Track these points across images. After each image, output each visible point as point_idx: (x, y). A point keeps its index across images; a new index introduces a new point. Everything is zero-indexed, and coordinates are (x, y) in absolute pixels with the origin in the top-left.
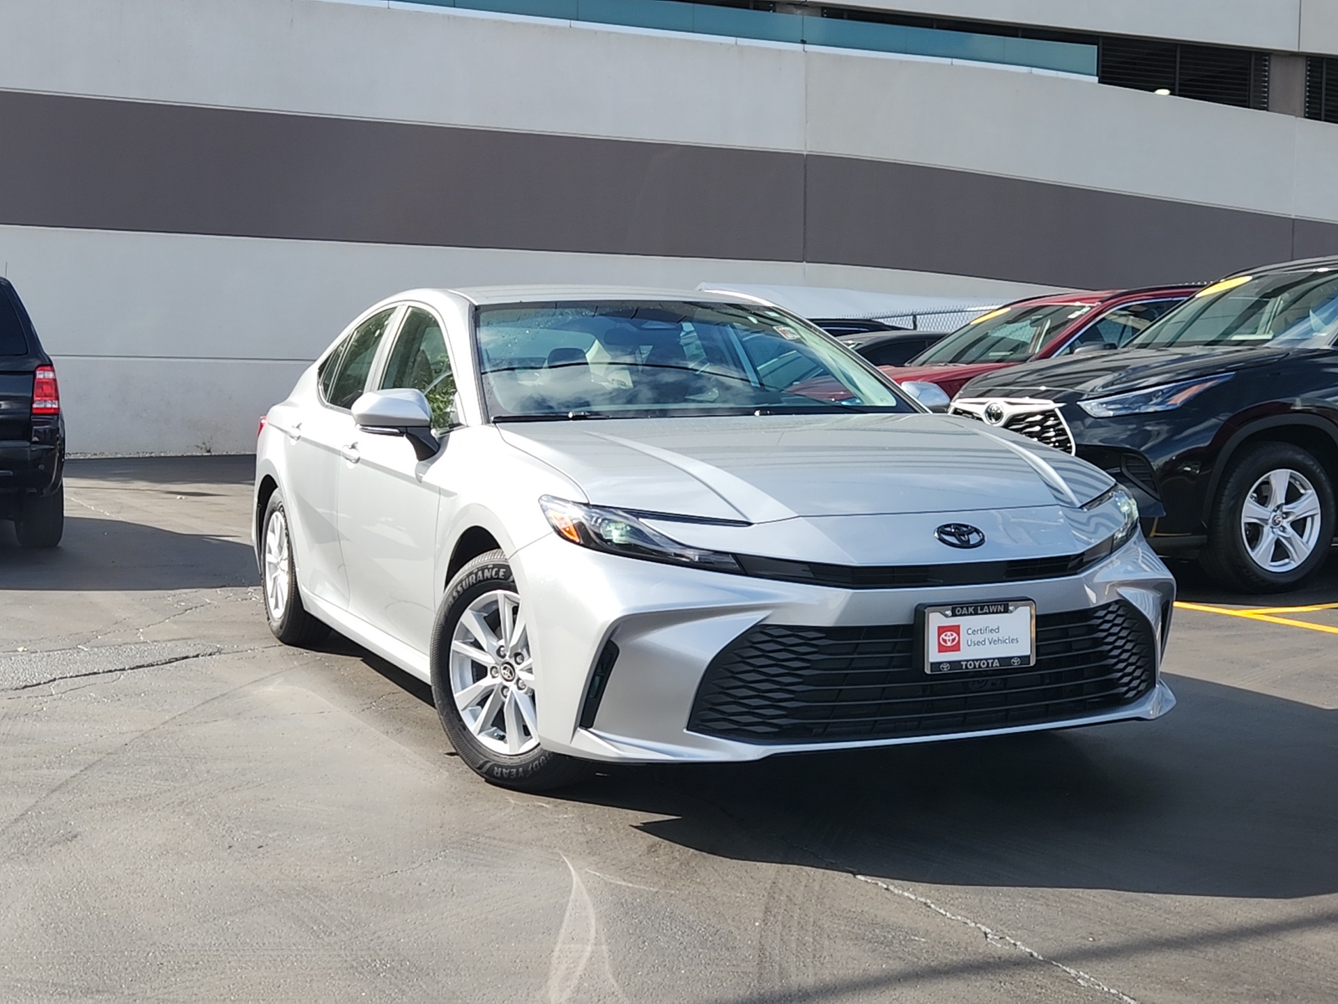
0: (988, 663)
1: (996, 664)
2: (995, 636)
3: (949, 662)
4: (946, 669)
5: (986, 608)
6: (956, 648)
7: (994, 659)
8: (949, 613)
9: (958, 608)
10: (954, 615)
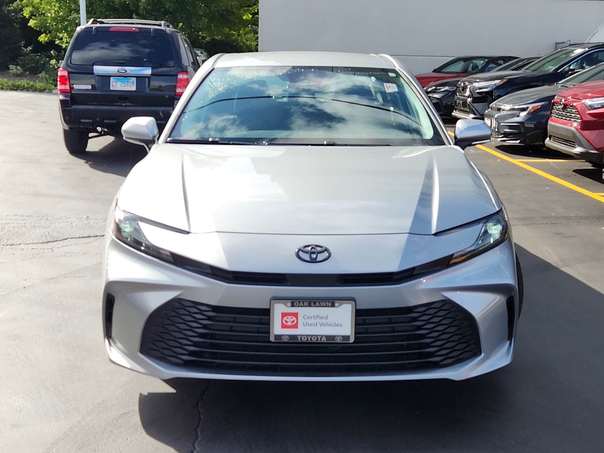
0: (317, 339)
1: (324, 340)
2: (324, 321)
3: (289, 336)
4: (285, 340)
5: (317, 304)
6: (296, 326)
7: (322, 336)
8: (289, 304)
9: (295, 301)
10: (293, 305)
